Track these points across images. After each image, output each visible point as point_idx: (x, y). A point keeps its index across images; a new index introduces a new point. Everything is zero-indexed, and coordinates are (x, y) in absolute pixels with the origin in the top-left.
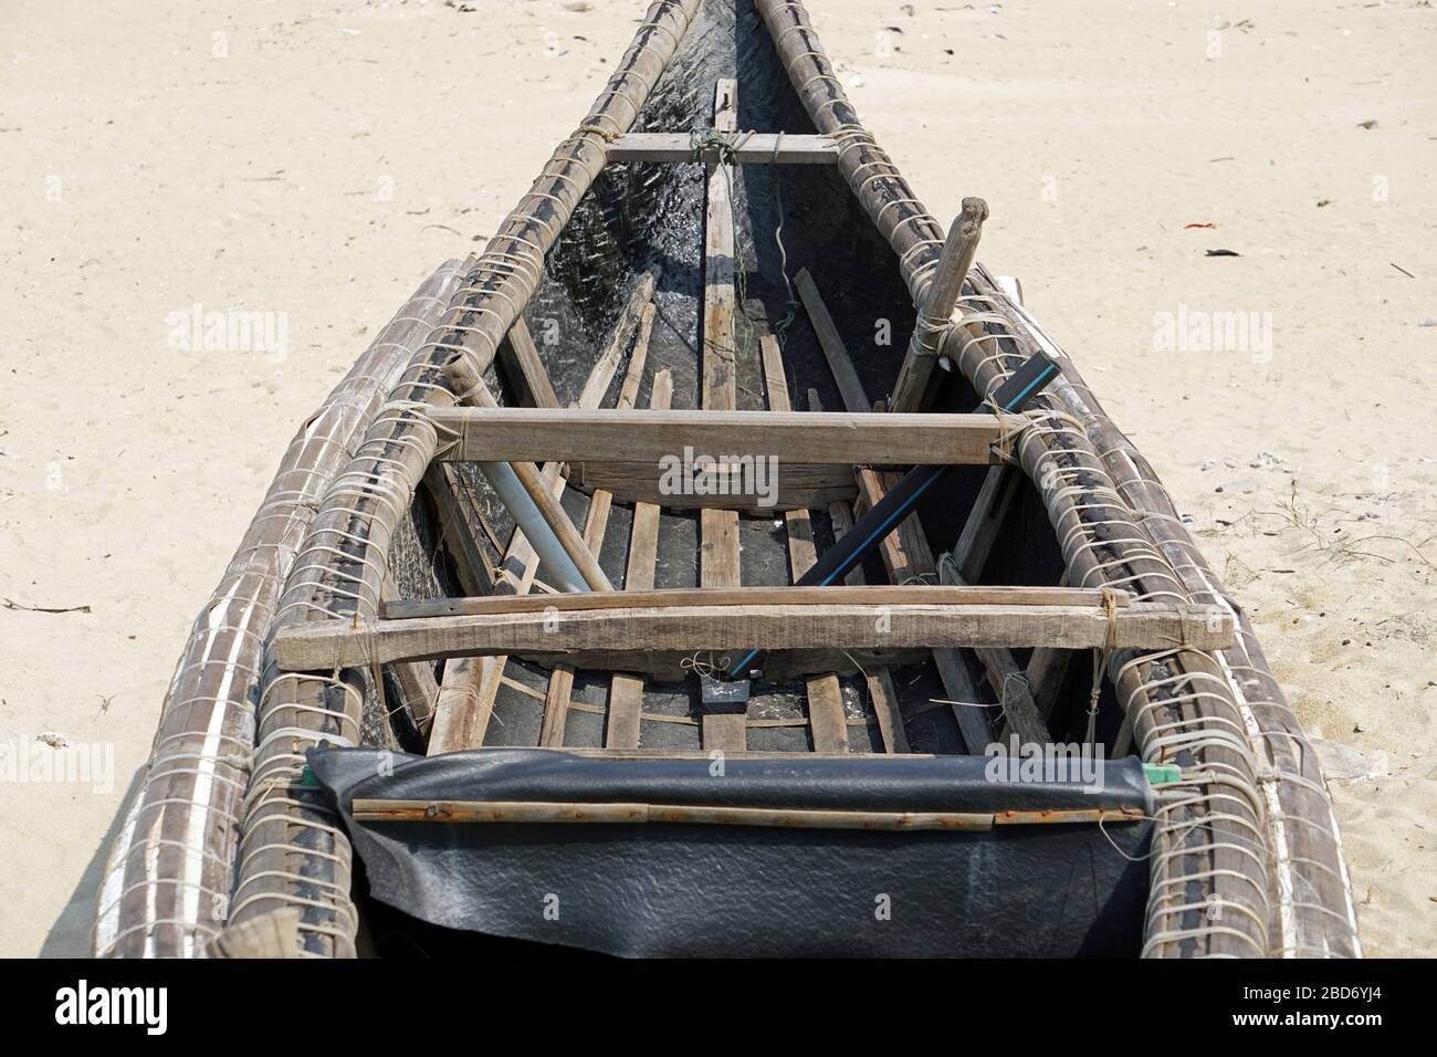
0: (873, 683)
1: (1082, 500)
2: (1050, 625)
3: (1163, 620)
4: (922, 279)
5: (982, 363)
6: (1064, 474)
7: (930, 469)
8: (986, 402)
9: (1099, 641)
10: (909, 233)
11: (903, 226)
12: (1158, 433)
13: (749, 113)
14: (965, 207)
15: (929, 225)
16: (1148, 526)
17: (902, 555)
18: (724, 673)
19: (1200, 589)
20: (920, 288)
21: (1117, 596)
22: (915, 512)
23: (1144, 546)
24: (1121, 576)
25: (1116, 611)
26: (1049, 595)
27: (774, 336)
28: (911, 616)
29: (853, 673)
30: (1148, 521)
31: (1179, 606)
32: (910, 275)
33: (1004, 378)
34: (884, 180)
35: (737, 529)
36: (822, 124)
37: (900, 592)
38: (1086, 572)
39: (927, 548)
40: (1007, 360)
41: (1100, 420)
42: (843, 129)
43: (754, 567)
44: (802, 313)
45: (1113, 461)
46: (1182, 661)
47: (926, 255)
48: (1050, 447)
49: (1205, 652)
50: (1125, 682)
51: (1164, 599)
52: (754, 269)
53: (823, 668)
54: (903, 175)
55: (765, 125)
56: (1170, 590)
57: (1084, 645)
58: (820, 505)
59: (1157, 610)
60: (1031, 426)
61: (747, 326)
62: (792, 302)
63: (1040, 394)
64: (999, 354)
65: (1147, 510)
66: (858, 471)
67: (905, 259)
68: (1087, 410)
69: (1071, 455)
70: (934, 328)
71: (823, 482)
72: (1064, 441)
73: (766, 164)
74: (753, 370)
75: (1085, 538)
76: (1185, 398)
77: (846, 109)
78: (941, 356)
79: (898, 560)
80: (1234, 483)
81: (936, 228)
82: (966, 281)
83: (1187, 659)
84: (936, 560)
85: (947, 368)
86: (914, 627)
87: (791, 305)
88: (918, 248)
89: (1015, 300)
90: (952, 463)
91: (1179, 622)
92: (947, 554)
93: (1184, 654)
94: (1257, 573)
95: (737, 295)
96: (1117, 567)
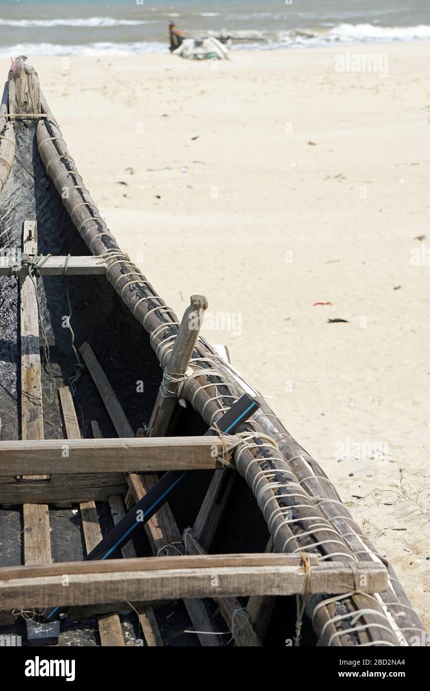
0: (142, 618)
1: (279, 491)
2: (267, 579)
3: (341, 574)
4: (166, 348)
5: (206, 403)
6: (266, 474)
7: (176, 474)
8: (212, 428)
9: (300, 589)
10: (155, 318)
11: (151, 314)
12: (308, 438)
13: (45, 242)
14: (192, 301)
15: (168, 313)
16: (323, 507)
17: (159, 530)
18: (42, 617)
19: (360, 550)
20: (164, 354)
21: (310, 558)
22: (167, 503)
23: (322, 522)
24: (309, 543)
25: (311, 569)
26: (266, 559)
27: (67, 387)
28: (176, 578)
29: (129, 612)
30: (322, 504)
31: (351, 564)
32: (157, 345)
33: (223, 412)
34: (137, 284)
35: (47, 516)
36: (95, 249)
37: (168, 562)
38: (285, 541)
39: (175, 525)
40: (223, 399)
41: (285, 437)
42: (109, 252)
43: (60, 542)
44: (85, 372)
45: (296, 464)
46: (354, 600)
47: (167, 332)
48: (255, 457)
49: (369, 594)
50: (319, 617)
51: (339, 558)
52: (53, 343)
53: (109, 610)
54: (149, 281)
55: (57, 250)
56: (343, 552)
57: (290, 592)
58: (102, 498)
59: (337, 567)
60: (242, 443)
61: (51, 381)
62: (79, 364)
63: (247, 421)
64: (218, 396)
65: (321, 497)
66: (127, 474)
67: (154, 336)
68: (276, 431)
69: (270, 461)
70: (175, 380)
71: (104, 483)
72: (264, 452)
73: (59, 276)
74: (55, 410)
75: (283, 517)
76: (323, 415)
77: (110, 239)
78: (180, 398)
79: (156, 533)
80: (361, 470)
81: (172, 314)
82: (195, 349)
83: (358, 600)
84: (182, 533)
85: (184, 406)
86: (178, 585)
87: (79, 367)
88: (161, 328)
89: (225, 360)
90: (191, 468)
91: (352, 575)
92: (189, 529)
93: (356, 596)
94: (384, 531)
95: (43, 361)
96: (306, 537)
